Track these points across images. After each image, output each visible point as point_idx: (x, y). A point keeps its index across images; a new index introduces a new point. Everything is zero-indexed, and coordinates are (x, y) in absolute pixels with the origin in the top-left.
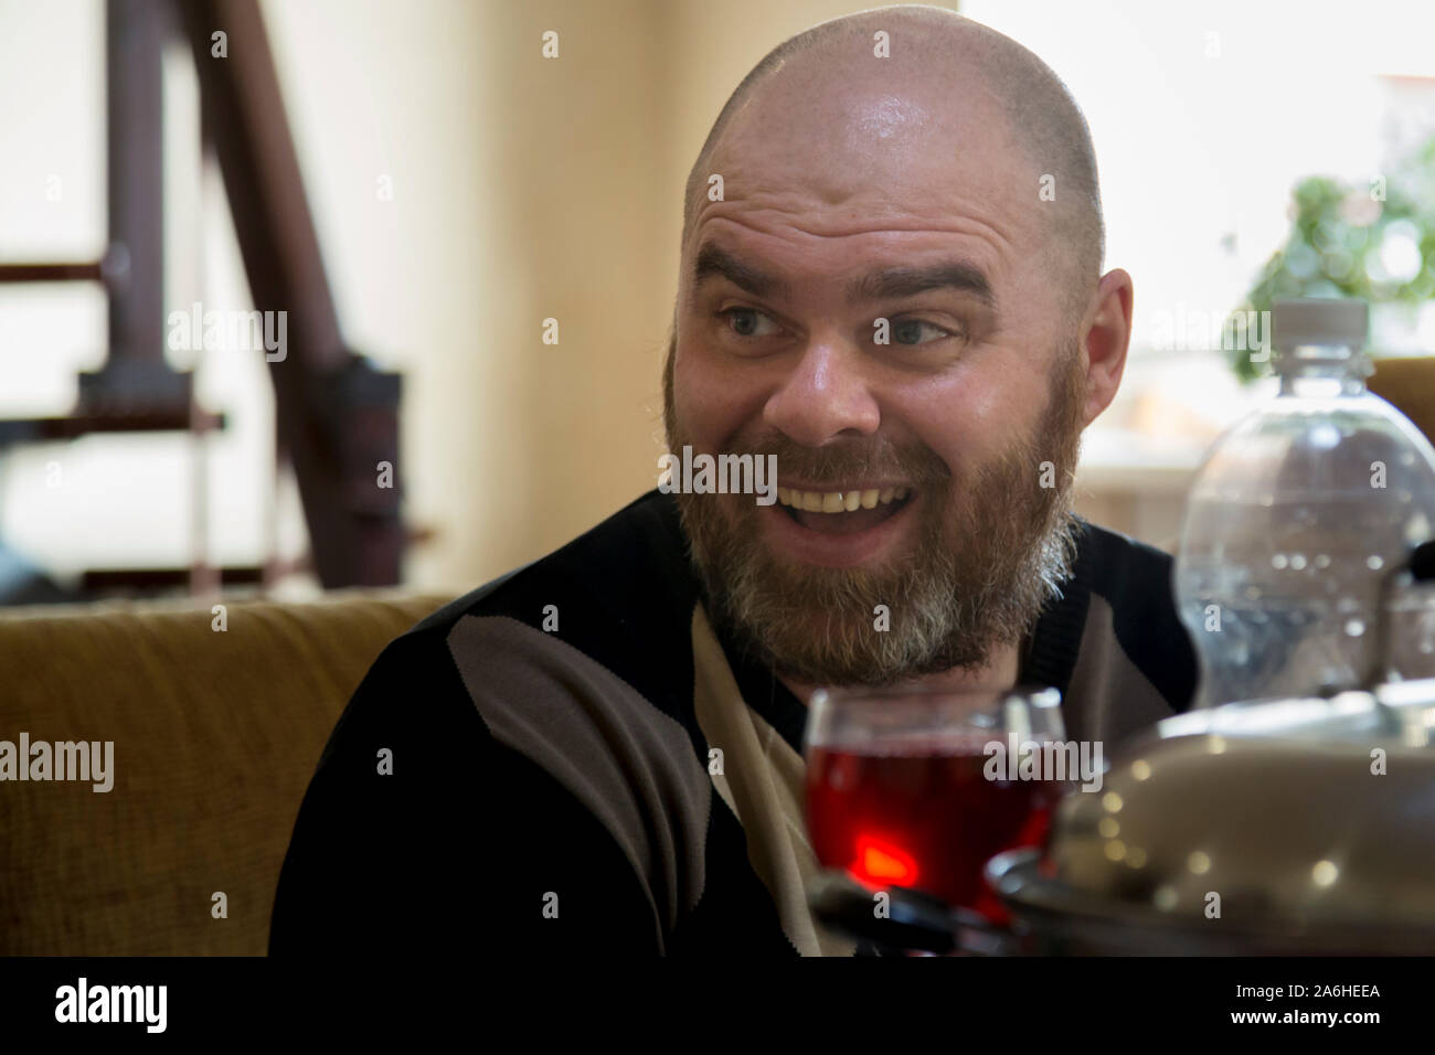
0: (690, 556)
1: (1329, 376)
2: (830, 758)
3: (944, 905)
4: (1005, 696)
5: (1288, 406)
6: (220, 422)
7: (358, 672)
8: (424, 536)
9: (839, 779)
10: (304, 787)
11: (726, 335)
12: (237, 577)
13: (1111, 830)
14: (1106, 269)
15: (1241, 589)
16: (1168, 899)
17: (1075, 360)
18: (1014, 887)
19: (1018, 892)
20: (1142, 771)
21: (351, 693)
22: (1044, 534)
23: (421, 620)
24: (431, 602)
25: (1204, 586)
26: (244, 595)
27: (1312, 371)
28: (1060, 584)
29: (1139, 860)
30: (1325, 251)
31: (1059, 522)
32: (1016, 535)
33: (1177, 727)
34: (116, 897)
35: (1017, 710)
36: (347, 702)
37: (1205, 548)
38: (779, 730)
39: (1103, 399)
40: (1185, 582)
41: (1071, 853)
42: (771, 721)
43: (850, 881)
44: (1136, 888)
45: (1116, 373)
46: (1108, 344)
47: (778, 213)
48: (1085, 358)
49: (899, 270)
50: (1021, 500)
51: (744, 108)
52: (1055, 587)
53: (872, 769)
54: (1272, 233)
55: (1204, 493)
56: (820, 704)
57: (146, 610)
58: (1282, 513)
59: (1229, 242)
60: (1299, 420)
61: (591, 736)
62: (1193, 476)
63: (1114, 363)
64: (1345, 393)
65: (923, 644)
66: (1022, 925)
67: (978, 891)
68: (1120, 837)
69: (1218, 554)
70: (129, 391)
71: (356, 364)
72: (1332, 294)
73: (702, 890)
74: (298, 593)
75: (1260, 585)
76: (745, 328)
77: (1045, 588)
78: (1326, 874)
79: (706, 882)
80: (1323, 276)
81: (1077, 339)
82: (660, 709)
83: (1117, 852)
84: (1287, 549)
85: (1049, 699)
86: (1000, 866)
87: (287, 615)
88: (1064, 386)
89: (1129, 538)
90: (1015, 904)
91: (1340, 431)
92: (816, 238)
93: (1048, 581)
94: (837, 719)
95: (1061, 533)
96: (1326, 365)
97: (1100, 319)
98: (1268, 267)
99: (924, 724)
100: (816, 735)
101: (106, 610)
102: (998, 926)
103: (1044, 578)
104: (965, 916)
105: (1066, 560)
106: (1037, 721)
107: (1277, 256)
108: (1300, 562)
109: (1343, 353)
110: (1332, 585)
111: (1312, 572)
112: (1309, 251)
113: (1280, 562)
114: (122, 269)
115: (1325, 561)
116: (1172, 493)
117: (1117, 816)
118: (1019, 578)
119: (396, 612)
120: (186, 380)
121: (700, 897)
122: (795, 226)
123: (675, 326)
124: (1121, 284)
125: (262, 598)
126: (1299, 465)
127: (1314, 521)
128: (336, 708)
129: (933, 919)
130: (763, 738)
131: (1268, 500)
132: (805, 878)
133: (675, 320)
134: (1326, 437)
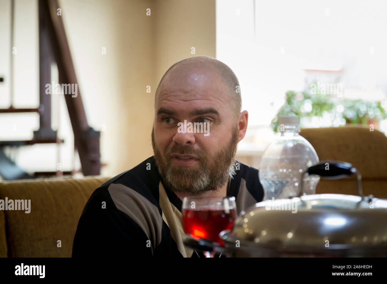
0: (159, 172)
1: (291, 132)
2: (188, 211)
3: (211, 242)
4: (224, 198)
5: (283, 138)
6: (63, 141)
7: (90, 193)
8: (105, 165)
9: (189, 216)
10: (80, 217)
11: (164, 124)
12: (66, 173)
13: (245, 226)
14: (242, 111)
15: (273, 176)
16: (257, 240)
17: (237, 128)
18: (225, 238)
19: (226, 239)
20: (252, 214)
21: (89, 197)
22: (230, 165)
23: (104, 183)
24: (106, 179)
25: (265, 176)
26: (67, 177)
27: (288, 131)
28: (233, 176)
29: (251, 232)
30: (292, 106)
31: (233, 162)
32: (223, 166)
33: (259, 205)
34: (40, 240)
35: (226, 201)
36: (88, 199)
37: (266, 168)
38: (177, 208)
39: (242, 137)
40: (261, 175)
41: (237, 230)
42: (175, 206)
43: (191, 237)
44: (250, 238)
45: (245, 132)
46: (243, 126)
47: (174, 97)
48: (239, 128)
49: (199, 109)
50: (224, 159)
51: (167, 77)
52: (232, 176)
53: (196, 213)
54: (281, 102)
55: (265, 156)
56: (185, 200)
57: (47, 180)
58: (282, 160)
59: (272, 104)
60: (285, 141)
61: (137, 208)
62: (263, 153)
63: (244, 130)
64: (294, 135)
65: (202, 185)
66: (227, 246)
67: (217, 239)
68: (247, 228)
69: (268, 169)
70: (44, 135)
71: (91, 129)
72: (293, 115)
73: (161, 241)
74: (79, 177)
75: (276, 175)
76: (168, 121)
77: (230, 176)
78: (290, 235)
79: (162, 239)
80: (292, 111)
81: (237, 124)
82: (152, 203)
83: (247, 231)
84: (282, 168)
85: (233, 199)
86: (222, 234)
87: (76, 181)
88: (235, 134)
89: (249, 166)
90: (226, 241)
91: (293, 143)
92: (183, 102)
93: (230, 175)
94: (189, 203)
95: (233, 165)
96: (290, 130)
97: (242, 121)
98: (280, 109)
99: (207, 204)
100: (184, 207)
101: (38, 180)
102: (222, 246)
103: (230, 174)
104: (215, 244)
105: (234, 170)
106: (230, 203)
107: (282, 107)
108: (285, 171)
109: (294, 127)
110: (292, 175)
111: (287, 172)
112: (289, 106)
113: (281, 170)
114: (42, 110)
115: (290, 170)
116: (258, 156)
117: (247, 223)
118: (224, 175)
119: (99, 181)
120: (56, 133)
121: (160, 242)
122: (178, 99)
123: (154, 124)
124: (246, 114)
125: (71, 178)
126: (285, 151)
127: (288, 162)
128: (86, 201)
129: (208, 245)
130: (174, 210)
131: (279, 158)
132: (182, 237)
133: (154, 123)
134: (291, 145)
